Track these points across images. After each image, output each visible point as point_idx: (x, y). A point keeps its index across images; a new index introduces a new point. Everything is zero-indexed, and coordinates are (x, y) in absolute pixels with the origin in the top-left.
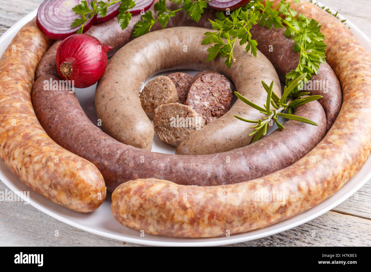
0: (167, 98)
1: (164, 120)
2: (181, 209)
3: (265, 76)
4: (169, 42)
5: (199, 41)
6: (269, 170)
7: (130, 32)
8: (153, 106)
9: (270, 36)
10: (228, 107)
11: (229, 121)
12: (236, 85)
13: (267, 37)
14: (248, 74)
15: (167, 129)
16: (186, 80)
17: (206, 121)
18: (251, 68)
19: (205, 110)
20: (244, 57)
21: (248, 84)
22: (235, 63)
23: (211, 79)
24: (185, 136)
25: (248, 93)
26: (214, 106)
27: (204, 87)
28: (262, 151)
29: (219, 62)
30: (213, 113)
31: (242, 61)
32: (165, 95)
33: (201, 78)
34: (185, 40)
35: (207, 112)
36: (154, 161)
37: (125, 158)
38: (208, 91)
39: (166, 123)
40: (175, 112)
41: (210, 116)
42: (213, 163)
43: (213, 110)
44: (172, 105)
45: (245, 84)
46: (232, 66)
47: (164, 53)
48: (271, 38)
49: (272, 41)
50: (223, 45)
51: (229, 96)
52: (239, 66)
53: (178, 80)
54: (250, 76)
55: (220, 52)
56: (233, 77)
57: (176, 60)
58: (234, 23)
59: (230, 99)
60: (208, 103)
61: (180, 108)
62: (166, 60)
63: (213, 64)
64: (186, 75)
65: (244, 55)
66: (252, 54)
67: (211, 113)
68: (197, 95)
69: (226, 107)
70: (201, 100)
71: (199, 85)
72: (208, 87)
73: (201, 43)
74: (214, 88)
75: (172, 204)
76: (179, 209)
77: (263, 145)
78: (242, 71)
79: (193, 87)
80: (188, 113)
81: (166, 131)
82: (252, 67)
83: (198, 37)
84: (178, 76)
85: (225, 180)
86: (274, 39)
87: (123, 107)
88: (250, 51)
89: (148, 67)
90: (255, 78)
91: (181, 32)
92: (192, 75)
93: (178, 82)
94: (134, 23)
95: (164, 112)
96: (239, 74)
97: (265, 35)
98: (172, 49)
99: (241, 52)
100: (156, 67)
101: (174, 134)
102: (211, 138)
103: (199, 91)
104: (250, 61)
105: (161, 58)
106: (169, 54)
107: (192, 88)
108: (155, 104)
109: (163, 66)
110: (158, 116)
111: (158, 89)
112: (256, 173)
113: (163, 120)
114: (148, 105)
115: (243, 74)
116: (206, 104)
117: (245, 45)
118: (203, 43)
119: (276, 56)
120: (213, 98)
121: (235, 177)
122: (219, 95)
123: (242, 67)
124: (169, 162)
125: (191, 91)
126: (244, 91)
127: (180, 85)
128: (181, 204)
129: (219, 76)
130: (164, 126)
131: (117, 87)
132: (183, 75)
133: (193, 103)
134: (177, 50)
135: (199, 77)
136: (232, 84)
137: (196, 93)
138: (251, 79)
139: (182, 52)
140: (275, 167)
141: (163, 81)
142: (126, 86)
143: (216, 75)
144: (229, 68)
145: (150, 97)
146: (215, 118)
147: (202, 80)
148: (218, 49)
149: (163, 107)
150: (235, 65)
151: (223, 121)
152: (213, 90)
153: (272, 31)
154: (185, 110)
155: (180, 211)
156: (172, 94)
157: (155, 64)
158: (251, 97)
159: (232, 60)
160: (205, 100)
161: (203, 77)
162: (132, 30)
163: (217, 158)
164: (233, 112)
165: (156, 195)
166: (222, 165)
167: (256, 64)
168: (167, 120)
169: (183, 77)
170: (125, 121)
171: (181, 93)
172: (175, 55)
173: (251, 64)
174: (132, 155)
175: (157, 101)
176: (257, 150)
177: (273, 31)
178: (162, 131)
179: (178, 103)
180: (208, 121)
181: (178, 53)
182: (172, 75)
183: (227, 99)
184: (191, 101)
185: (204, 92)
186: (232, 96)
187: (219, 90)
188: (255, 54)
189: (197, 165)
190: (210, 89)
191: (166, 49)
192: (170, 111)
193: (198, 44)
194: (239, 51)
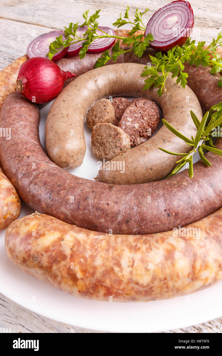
0: (104, 118)
1: (99, 137)
2: (69, 278)
3: (192, 106)
4: (116, 73)
5: (139, 74)
6: (190, 217)
7: (93, 66)
8: (94, 123)
9: (197, 73)
10: (154, 130)
11: (153, 148)
12: (164, 112)
13: (194, 73)
14: (176, 103)
15: (100, 145)
16: (125, 104)
17: (134, 141)
18: (179, 97)
19: (134, 131)
20: (174, 88)
21: (175, 112)
22: (166, 93)
23: (144, 105)
24: (112, 154)
25: (174, 120)
26: (143, 128)
27: (136, 111)
28: (185, 193)
29: (153, 91)
30: (141, 134)
31: (171, 91)
32: (103, 115)
33: (136, 103)
34: (129, 72)
35: (136, 132)
36: (64, 191)
37: (37, 182)
38: (140, 115)
39: (100, 140)
40: (107, 132)
41: (138, 137)
42: (126, 204)
43: (141, 131)
44: (106, 125)
45: (172, 112)
46: (163, 95)
47: (112, 82)
48: (198, 75)
49: (198, 77)
50: (157, 77)
51: (157, 120)
52: (169, 95)
53: (119, 103)
54: (178, 104)
55: (155, 83)
56: (162, 104)
57: (120, 88)
58: (169, 59)
59: (157, 123)
60: (138, 125)
61: (111, 128)
62: (113, 87)
63: (148, 93)
64: (126, 100)
65: (174, 86)
66: (181, 85)
67: (139, 134)
68: (129, 117)
69: (153, 130)
70: (132, 121)
71: (132, 109)
72: (140, 111)
73: (141, 75)
74: (145, 113)
75: (59, 269)
76: (68, 278)
77: (186, 184)
78: (171, 100)
79: (128, 111)
80: (117, 134)
81: (99, 147)
82: (181, 97)
83: (139, 70)
84: (120, 100)
85: (137, 226)
86: (200, 75)
87: (59, 124)
88: (180, 83)
89: (98, 91)
90: (182, 107)
91: (127, 66)
92: (130, 100)
93: (119, 105)
94: (97, 59)
95: (100, 130)
96: (168, 102)
97: (193, 72)
98: (118, 79)
99: (172, 84)
100: (105, 92)
101: (104, 150)
102: (132, 166)
103: (132, 114)
104: (179, 92)
105: (109, 85)
106: (116, 83)
107: (126, 111)
108: (95, 122)
109: (111, 92)
110: (95, 133)
111: (100, 109)
112: (175, 221)
113: (97, 137)
114: (91, 122)
115: (171, 102)
116: (136, 125)
117: (176, 78)
118: (143, 75)
119: (200, 90)
120: (143, 121)
121: (149, 224)
122: (148, 119)
123: (171, 97)
124: (79, 195)
125: (125, 114)
126: (170, 118)
127: (120, 107)
128: (71, 273)
129: (151, 102)
130: (98, 142)
131: (62, 105)
132: (123, 99)
133: (125, 124)
134: (122, 80)
135: (134, 102)
136: (160, 110)
137: (129, 115)
138: (178, 107)
139: (125, 82)
140: (197, 214)
141: (104, 103)
142: (71, 105)
143: (148, 101)
144: (160, 97)
145: (94, 115)
146: (142, 138)
147: (136, 105)
148: (153, 80)
149: (100, 126)
150: (165, 94)
151: (147, 148)
152: (144, 114)
153: (198, 69)
154: (115, 131)
155: (68, 280)
156: (109, 115)
157: (104, 90)
158: (177, 125)
159: (163, 90)
160: (136, 122)
161: (137, 103)
162: (94, 64)
163: (132, 196)
164: (158, 139)
165: (43, 253)
166: (137, 208)
167: (184, 94)
168: (100, 137)
169: (123, 102)
170: (55, 138)
171: (120, 114)
172: (120, 84)
173: (179, 94)
174: (44, 180)
175: (97, 119)
176: (180, 191)
177: (200, 69)
178: (96, 146)
179: (110, 124)
180: (135, 141)
181: (123, 82)
182: (116, 100)
183: (154, 123)
184: (124, 122)
185: (136, 115)
186: (159, 120)
187: (149, 114)
188: (184, 87)
189: (108, 204)
190: (142, 113)
191: (113, 78)
192: (104, 130)
193: (138, 76)
194: (170, 83)
